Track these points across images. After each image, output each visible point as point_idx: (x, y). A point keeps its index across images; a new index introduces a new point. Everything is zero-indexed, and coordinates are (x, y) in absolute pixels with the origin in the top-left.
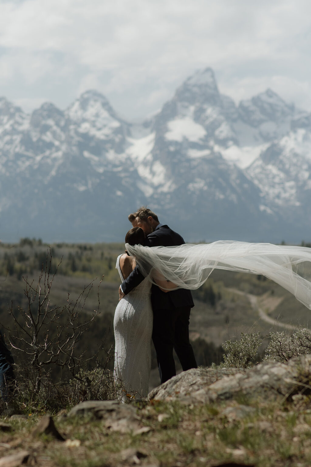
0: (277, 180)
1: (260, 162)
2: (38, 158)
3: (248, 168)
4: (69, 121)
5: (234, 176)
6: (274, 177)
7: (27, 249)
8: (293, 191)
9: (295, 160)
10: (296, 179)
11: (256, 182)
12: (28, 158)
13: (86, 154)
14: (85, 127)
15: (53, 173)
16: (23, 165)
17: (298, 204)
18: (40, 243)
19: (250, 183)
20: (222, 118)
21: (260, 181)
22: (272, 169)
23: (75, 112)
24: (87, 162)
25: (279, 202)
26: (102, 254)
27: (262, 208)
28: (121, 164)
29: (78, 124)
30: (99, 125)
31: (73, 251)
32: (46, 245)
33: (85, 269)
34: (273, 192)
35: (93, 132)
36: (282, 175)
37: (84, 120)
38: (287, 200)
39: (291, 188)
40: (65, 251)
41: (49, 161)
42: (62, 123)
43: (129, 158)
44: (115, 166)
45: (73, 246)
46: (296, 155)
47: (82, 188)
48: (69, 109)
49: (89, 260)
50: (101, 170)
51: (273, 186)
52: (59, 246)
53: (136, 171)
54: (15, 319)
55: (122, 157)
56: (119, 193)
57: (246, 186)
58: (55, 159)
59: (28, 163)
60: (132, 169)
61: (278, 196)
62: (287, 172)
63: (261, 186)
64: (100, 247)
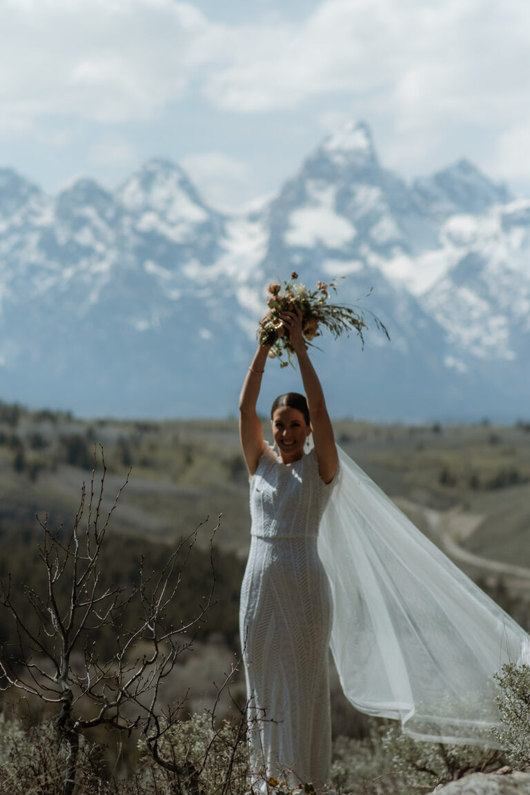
0: (475, 314)
1: (447, 284)
2: (68, 273)
3: (427, 294)
4: (121, 211)
5: (402, 308)
6: (471, 308)
7: (46, 429)
8: (504, 334)
9: (506, 281)
10: (508, 313)
11: (440, 318)
12: (50, 272)
13: (151, 267)
14: (148, 221)
15: (93, 298)
16: (43, 285)
17: (510, 355)
18: (69, 418)
19: (430, 319)
20: (383, 207)
21: (447, 315)
22: (468, 296)
23: (131, 196)
24: (152, 280)
25: (479, 352)
26: (176, 439)
27: (450, 361)
28: (210, 284)
29: (136, 215)
30: (172, 217)
31: (126, 433)
32: (80, 422)
33: (146, 464)
34: (467, 335)
35: (164, 229)
36: (484, 306)
37: (147, 208)
38: (492, 349)
39: (501, 327)
40: (112, 433)
41: (86, 279)
42: (110, 213)
43: (222, 276)
44: (199, 287)
45: (125, 424)
46: (508, 272)
47: (142, 325)
48: (121, 189)
49: (153, 447)
50: (175, 294)
51: (468, 323)
52: (102, 423)
53: (234, 299)
54: (17, 618)
55: (212, 272)
56: (205, 334)
57: (422, 324)
58: (96, 276)
59: (49, 282)
60: (227, 293)
61: (477, 342)
62: (493, 301)
63: (448, 325)
64: (173, 426)
